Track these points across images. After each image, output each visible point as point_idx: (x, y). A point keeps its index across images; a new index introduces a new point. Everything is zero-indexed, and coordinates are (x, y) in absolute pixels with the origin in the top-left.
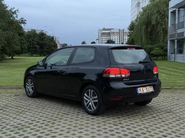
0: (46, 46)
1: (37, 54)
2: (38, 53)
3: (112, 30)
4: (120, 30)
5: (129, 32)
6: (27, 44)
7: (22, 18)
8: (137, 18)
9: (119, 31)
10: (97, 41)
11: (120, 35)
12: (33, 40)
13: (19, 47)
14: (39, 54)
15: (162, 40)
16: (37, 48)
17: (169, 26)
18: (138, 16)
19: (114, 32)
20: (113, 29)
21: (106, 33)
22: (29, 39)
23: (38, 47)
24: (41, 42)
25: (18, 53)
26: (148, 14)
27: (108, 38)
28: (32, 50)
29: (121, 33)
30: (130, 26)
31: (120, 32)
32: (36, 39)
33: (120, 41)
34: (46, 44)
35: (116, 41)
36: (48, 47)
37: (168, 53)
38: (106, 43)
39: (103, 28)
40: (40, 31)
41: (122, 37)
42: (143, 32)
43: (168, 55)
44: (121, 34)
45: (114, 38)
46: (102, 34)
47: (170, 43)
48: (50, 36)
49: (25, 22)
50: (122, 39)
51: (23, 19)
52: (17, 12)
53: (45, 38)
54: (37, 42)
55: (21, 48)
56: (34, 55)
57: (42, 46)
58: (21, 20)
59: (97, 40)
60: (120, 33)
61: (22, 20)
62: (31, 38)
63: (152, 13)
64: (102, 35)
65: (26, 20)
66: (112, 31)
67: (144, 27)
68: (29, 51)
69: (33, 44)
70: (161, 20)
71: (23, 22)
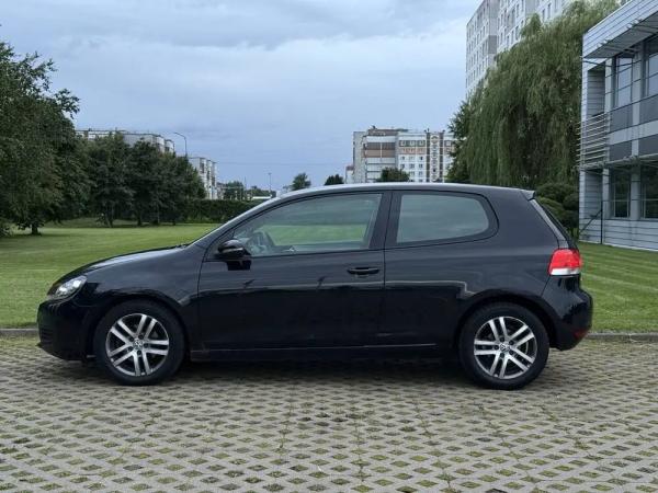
0: (159, 189)
1: (129, 219)
2: (133, 216)
3: (400, 133)
4: (428, 134)
5: (454, 143)
6: (89, 182)
7: (65, 91)
8: (479, 91)
9: (424, 138)
10: (350, 172)
11: (428, 153)
12: (111, 169)
13: (58, 194)
14: (135, 220)
15: (565, 169)
16: (126, 195)
17: (584, 119)
18: (481, 83)
19: (408, 142)
20: (406, 131)
21: (382, 143)
22: (98, 165)
23: (131, 192)
24: (140, 175)
25: (57, 215)
26: (516, 78)
27: (387, 162)
28: (108, 203)
29: (432, 144)
30: (457, 122)
31: (428, 142)
32: (123, 165)
33: (431, 175)
34: (160, 183)
35: (416, 173)
36: (167, 195)
37: (581, 216)
38: (379, 181)
39: (371, 127)
40: (138, 138)
41: (438, 159)
42: (500, 140)
43: (581, 222)
44: (435, 146)
45: (407, 163)
46: (365, 148)
47: (586, 180)
48: (174, 156)
49: (76, 103)
50: (438, 167)
51: (68, 96)
52: (46, 69)
53: (156, 161)
54: (127, 175)
55: (68, 196)
56: (116, 222)
57: (144, 189)
58: (60, 96)
59: (348, 168)
60: (428, 145)
61: (64, 99)
62: (106, 160)
63: (529, 74)
64: (366, 152)
65: (76, 99)
66: (401, 138)
67: (502, 123)
68: (99, 209)
69: (113, 183)
70: (560, 100)
71: (68, 103)
